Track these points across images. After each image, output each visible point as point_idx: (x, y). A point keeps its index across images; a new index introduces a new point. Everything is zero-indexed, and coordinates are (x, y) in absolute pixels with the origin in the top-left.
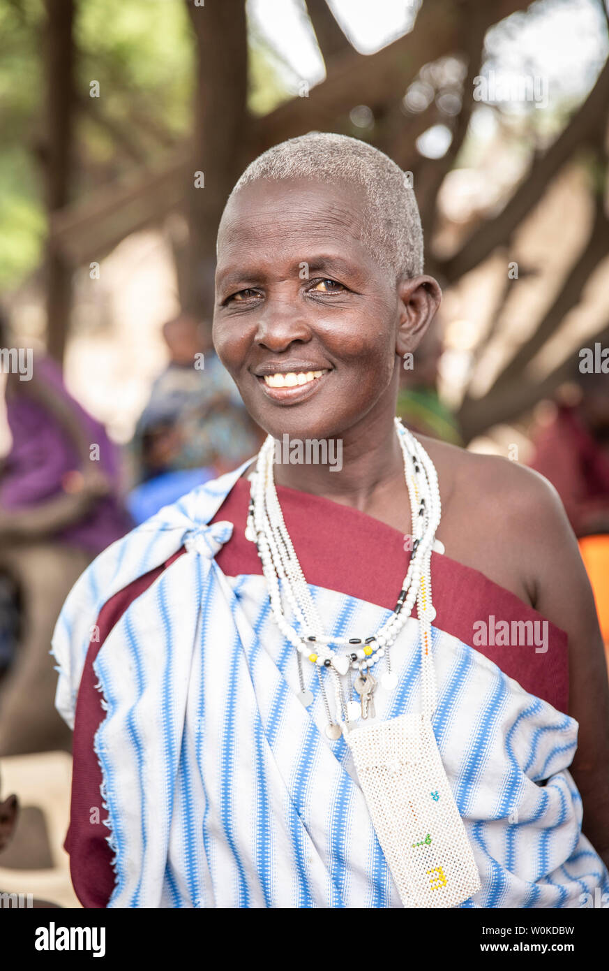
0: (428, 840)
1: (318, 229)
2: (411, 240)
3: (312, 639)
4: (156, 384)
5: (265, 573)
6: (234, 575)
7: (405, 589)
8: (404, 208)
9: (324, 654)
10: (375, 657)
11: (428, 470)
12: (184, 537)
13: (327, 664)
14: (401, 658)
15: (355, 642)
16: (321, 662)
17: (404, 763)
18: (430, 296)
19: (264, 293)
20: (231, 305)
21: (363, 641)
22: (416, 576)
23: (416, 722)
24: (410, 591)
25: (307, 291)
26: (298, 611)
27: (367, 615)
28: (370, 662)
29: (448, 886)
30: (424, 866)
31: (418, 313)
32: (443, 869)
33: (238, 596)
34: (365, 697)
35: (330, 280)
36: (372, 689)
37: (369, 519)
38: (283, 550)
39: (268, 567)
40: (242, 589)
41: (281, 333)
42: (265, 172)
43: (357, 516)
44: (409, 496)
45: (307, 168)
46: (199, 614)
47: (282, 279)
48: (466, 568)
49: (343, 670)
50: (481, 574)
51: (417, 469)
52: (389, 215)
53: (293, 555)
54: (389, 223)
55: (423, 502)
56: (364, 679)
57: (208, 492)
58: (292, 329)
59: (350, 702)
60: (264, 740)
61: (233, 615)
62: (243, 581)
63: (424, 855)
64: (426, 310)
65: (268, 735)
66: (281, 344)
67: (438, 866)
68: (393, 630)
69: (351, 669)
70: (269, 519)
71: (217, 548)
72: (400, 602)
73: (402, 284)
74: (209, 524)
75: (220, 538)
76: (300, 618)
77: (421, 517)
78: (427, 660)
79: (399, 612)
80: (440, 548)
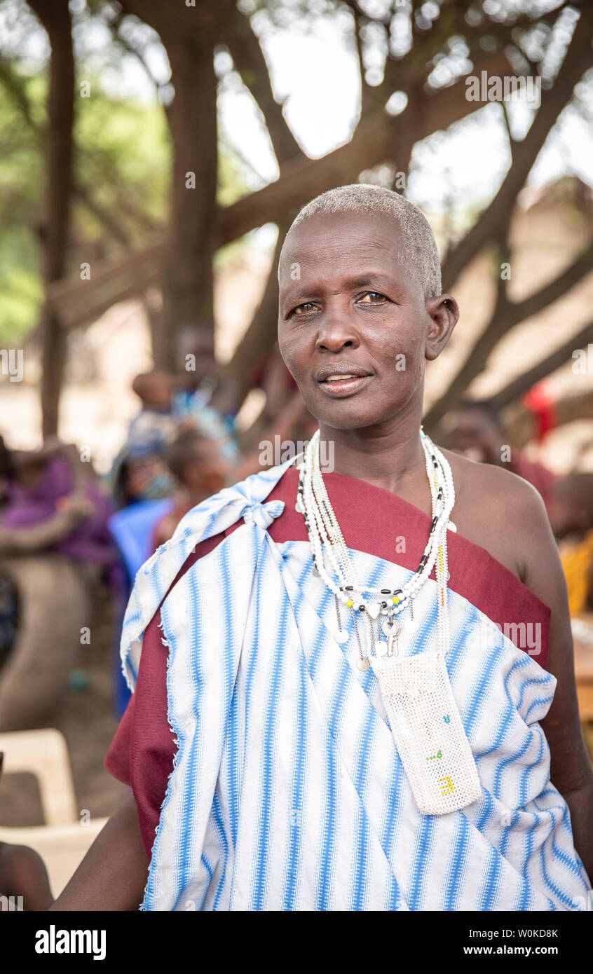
0: (440, 755)
1: (365, 252)
2: (434, 266)
3: (349, 589)
4: (132, 425)
5: (311, 538)
6: (283, 542)
7: (426, 554)
8: (428, 239)
9: (358, 601)
10: (401, 607)
11: (444, 466)
12: (244, 511)
13: (362, 609)
14: (422, 608)
15: (385, 592)
16: (356, 608)
17: (422, 692)
18: (450, 312)
19: (320, 306)
20: (294, 317)
21: (393, 592)
22: (436, 545)
23: (433, 659)
24: (430, 556)
25: (356, 303)
26: (337, 567)
27: (395, 575)
28: (396, 610)
29: (455, 792)
30: (435, 776)
31: (441, 326)
32: (451, 779)
33: (285, 558)
34: (391, 639)
35: (373, 293)
36: (397, 633)
37: (398, 499)
38: (326, 519)
39: (313, 534)
40: (289, 552)
41: (337, 336)
42: (319, 209)
43: (389, 496)
44: (429, 485)
45: (353, 205)
46: (255, 571)
47: (337, 293)
48: (474, 546)
49: (374, 616)
50: (486, 551)
51: (436, 465)
52: (418, 244)
53: (336, 524)
54: (418, 250)
55: (441, 490)
56: (391, 624)
57: (262, 478)
58: (346, 332)
59: (378, 642)
60: (308, 676)
61: (282, 574)
62: (290, 547)
63: (436, 767)
64: (448, 323)
65: (310, 671)
66: (337, 344)
67: (447, 776)
68: (417, 585)
69: (380, 615)
70: (314, 495)
71: (270, 521)
72: (422, 564)
73: (428, 301)
74: (263, 503)
75: (273, 513)
76: (339, 573)
77: (439, 500)
78: (443, 611)
79: (421, 573)
80: (454, 528)
